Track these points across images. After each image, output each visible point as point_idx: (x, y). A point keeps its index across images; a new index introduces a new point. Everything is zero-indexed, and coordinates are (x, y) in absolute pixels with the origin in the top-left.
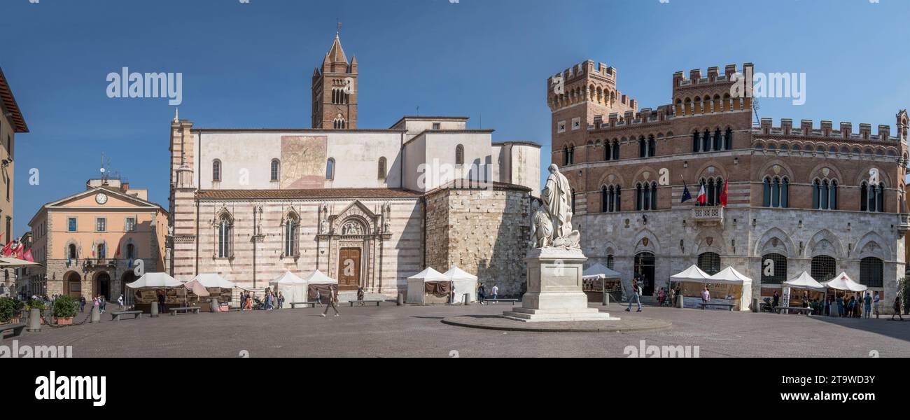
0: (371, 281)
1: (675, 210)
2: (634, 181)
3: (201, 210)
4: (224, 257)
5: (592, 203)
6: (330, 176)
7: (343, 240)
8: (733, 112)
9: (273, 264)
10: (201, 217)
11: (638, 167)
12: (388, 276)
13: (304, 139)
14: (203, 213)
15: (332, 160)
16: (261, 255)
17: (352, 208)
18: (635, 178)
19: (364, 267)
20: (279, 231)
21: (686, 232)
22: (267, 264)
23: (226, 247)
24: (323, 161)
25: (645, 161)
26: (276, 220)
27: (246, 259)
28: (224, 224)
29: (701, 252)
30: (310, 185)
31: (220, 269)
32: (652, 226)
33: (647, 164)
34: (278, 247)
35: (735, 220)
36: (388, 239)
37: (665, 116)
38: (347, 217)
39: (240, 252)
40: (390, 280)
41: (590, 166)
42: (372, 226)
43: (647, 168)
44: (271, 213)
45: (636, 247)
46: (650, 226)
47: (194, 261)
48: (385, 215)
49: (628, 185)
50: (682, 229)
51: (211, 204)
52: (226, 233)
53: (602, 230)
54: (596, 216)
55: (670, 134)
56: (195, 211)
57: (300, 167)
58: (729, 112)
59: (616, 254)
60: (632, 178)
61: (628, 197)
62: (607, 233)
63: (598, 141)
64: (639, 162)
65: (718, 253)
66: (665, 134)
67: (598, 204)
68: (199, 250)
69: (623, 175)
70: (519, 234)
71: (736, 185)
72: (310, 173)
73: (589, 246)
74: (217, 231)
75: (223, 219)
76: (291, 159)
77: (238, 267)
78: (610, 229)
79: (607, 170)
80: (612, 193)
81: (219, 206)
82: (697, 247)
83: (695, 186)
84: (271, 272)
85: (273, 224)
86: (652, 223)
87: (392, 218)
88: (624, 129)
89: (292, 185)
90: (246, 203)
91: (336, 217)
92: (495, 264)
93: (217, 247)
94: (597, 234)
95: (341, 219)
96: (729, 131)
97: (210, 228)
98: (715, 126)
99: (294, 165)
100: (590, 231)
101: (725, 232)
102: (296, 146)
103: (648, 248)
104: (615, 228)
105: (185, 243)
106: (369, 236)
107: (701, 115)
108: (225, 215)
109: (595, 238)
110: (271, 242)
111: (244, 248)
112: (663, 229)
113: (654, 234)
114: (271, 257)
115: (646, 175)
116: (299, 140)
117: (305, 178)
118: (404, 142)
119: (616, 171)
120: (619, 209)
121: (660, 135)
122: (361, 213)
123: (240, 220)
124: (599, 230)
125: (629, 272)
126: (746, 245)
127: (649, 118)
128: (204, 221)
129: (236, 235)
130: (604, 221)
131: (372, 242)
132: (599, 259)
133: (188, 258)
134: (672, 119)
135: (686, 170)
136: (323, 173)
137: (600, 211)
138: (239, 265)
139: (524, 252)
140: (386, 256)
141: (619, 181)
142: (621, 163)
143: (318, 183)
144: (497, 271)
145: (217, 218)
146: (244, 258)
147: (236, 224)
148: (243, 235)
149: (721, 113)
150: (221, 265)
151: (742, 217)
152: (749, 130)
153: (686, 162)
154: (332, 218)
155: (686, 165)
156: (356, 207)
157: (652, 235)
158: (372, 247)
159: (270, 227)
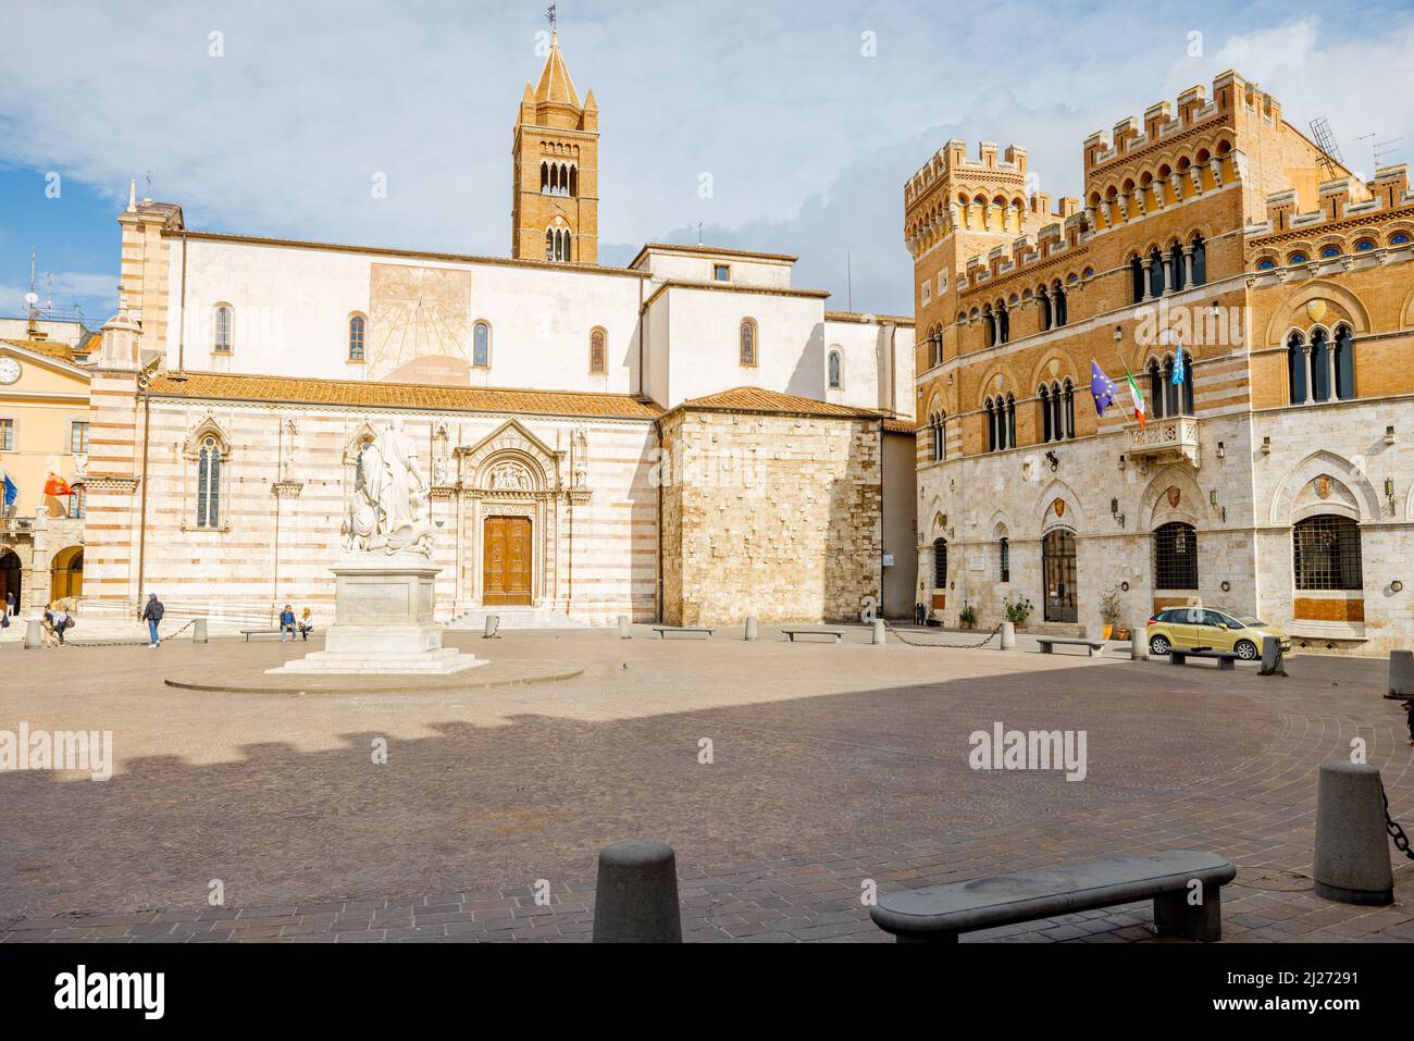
0: (550, 586)
1: (1104, 436)
2: (1034, 383)
3: (155, 420)
4: (208, 525)
5: (970, 435)
6: (481, 361)
7: (490, 500)
8: (1204, 196)
9: (321, 546)
10: (154, 436)
11: (1040, 351)
12: (584, 577)
13: (420, 273)
14: (160, 428)
15: (482, 325)
16: (289, 525)
17: (504, 434)
18: (1036, 377)
19: (537, 555)
20: (339, 474)
21: (1125, 480)
22: (307, 545)
23: (215, 505)
24: (462, 325)
25: (1051, 338)
26: (331, 451)
27: (257, 534)
28: (210, 454)
29: (1157, 524)
30: (437, 376)
31: (197, 553)
32: (1068, 475)
33: (1053, 344)
34: (335, 510)
35: (1221, 445)
36: (583, 502)
37: (1079, 235)
38: (493, 455)
39: (244, 518)
40: (589, 585)
41: (965, 362)
42: (550, 474)
43: (1054, 351)
44: (318, 435)
45: (1044, 521)
46: (1064, 473)
47: (136, 533)
48: (578, 451)
49: (1026, 392)
50: (1118, 475)
51: (180, 407)
52: (215, 474)
53: (987, 488)
54: (976, 459)
55: (1088, 271)
56: (141, 420)
57: (411, 335)
58: (1194, 199)
59: (1011, 537)
60: (1031, 378)
61: (1027, 417)
62: (994, 494)
63: (974, 310)
64: (1040, 341)
65: (1193, 523)
66: (1079, 274)
67: (980, 435)
68: (147, 510)
69: (1015, 373)
70: (854, 499)
71: (1219, 365)
72: (435, 350)
73: (967, 522)
74: (194, 470)
75: (210, 442)
76: (391, 316)
77: (240, 550)
78: (999, 486)
79: (991, 366)
80: (1001, 413)
81: (198, 413)
82: (1149, 511)
83: (1138, 377)
84: (316, 562)
85: (322, 458)
86: (1067, 467)
87: (593, 460)
88: (1012, 277)
89: (397, 372)
90: (261, 411)
91: (468, 452)
92: (794, 556)
93: (193, 504)
94: (980, 497)
95: (481, 455)
96: (1199, 244)
97: (175, 461)
98: (1170, 236)
99: (398, 328)
100: (969, 492)
101: (1201, 473)
102: (403, 288)
103: (1065, 521)
104: (1008, 481)
105: (111, 493)
106: (543, 493)
107: (1141, 218)
108: (211, 435)
109: (978, 504)
110: (316, 498)
111: (255, 508)
112: (1086, 477)
113: (1072, 491)
114: (317, 530)
115: (1054, 367)
116: (410, 274)
117: (423, 360)
118: (645, 300)
119: (1005, 365)
120: (1013, 445)
121: (1072, 277)
122: (525, 446)
123: (245, 448)
124: (983, 490)
125: (1034, 570)
126: (1247, 500)
127: (1051, 246)
128: (160, 444)
129: (235, 480)
130: (989, 471)
131: (551, 505)
132: (985, 547)
133: (118, 527)
134: (1090, 238)
135: (1120, 345)
136: (468, 352)
137: (984, 451)
138: (240, 545)
139: (867, 534)
140: (579, 536)
141: (1010, 386)
142: (1012, 349)
143: (456, 374)
144: (798, 572)
145: (194, 439)
146: (254, 529)
147: (235, 455)
148: (252, 480)
149: (1178, 205)
150: (199, 544)
151: (1234, 436)
152: (1237, 231)
153: (1119, 329)
154: (462, 453)
155: (1119, 335)
156: (512, 432)
157: (1070, 493)
158: (551, 516)
159: (315, 466)
